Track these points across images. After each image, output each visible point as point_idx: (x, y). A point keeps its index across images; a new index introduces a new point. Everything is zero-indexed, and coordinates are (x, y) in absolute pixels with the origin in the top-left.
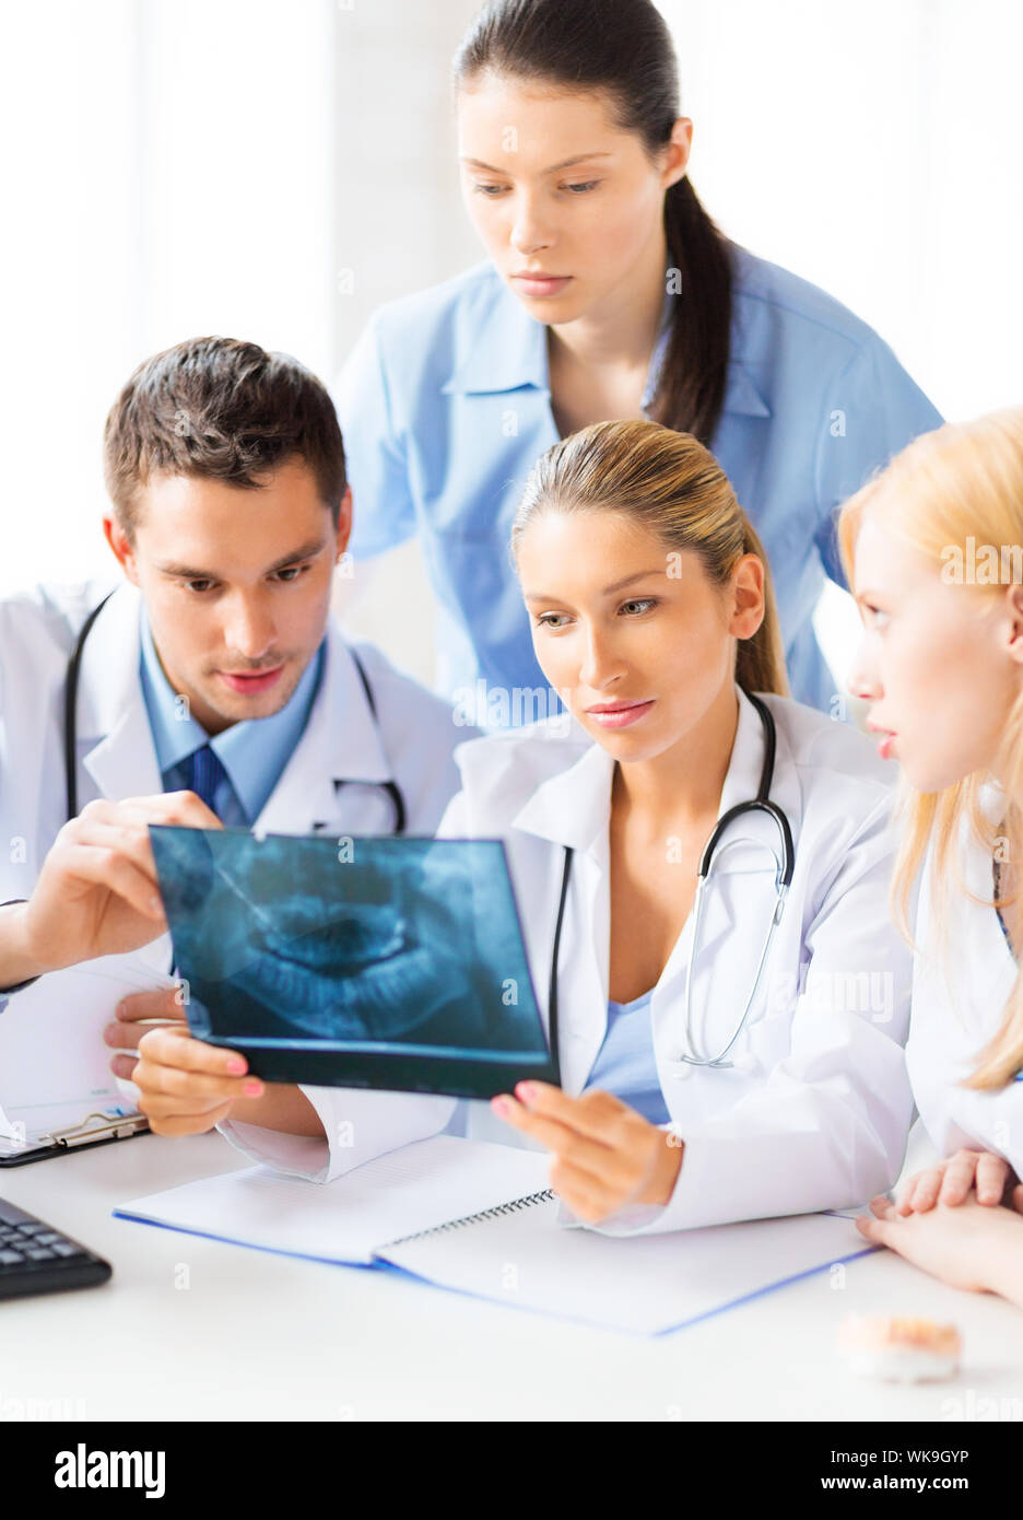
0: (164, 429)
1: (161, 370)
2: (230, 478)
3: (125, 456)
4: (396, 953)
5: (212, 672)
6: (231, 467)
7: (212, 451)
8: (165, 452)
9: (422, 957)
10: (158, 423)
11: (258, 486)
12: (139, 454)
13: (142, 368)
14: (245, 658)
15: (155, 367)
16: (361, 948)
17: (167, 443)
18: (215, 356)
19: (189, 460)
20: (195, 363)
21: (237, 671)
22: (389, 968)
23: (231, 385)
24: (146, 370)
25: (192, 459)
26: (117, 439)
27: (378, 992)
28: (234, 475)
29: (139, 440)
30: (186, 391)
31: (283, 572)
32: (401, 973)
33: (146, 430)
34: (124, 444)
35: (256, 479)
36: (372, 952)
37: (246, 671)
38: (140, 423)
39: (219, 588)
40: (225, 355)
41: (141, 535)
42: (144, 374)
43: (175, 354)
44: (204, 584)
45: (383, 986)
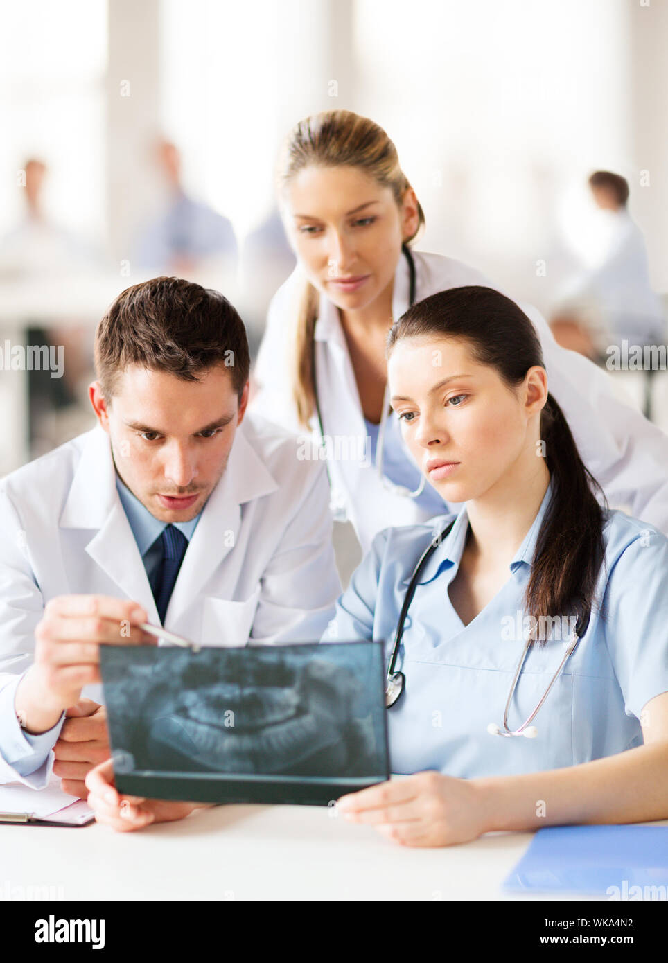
0: (139, 338)
1: (138, 297)
2: (180, 374)
3: (111, 351)
4: (289, 719)
5: (154, 493)
6: (181, 367)
7: (168, 355)
8: (139, 352)
9: (308, 721)
10: (135, 333)
11: (196, 379)
12: (120, 351)
13: (125, 293)
14: (176, 486)
15: (135, 295)
16: (263, 715)
17: (140, 347)
18: (174, 292)
19: (154, 360)
20: (161, 296)
21: (170, 494)
22: (281, 729)
23: (184, 313)
24: (128, 296)
25: (157, 359)
26: (106, 340)
27: (269, 743)
28: (182, 372)
29: (122, 343)
30: (155, 315)
31: (206, 433)
32: (289, 732)
33: (126, 336)
34: (111, 344)
35: (195, 376)
36: (271, 718)
37: (175, 494)
38: (123, 331)
39: (163, 439)
40: (180, 292)
41: (116, 401)
42: (127, 299)
43: (148, 288)
44: (154, 436)
45: (274, 741)
